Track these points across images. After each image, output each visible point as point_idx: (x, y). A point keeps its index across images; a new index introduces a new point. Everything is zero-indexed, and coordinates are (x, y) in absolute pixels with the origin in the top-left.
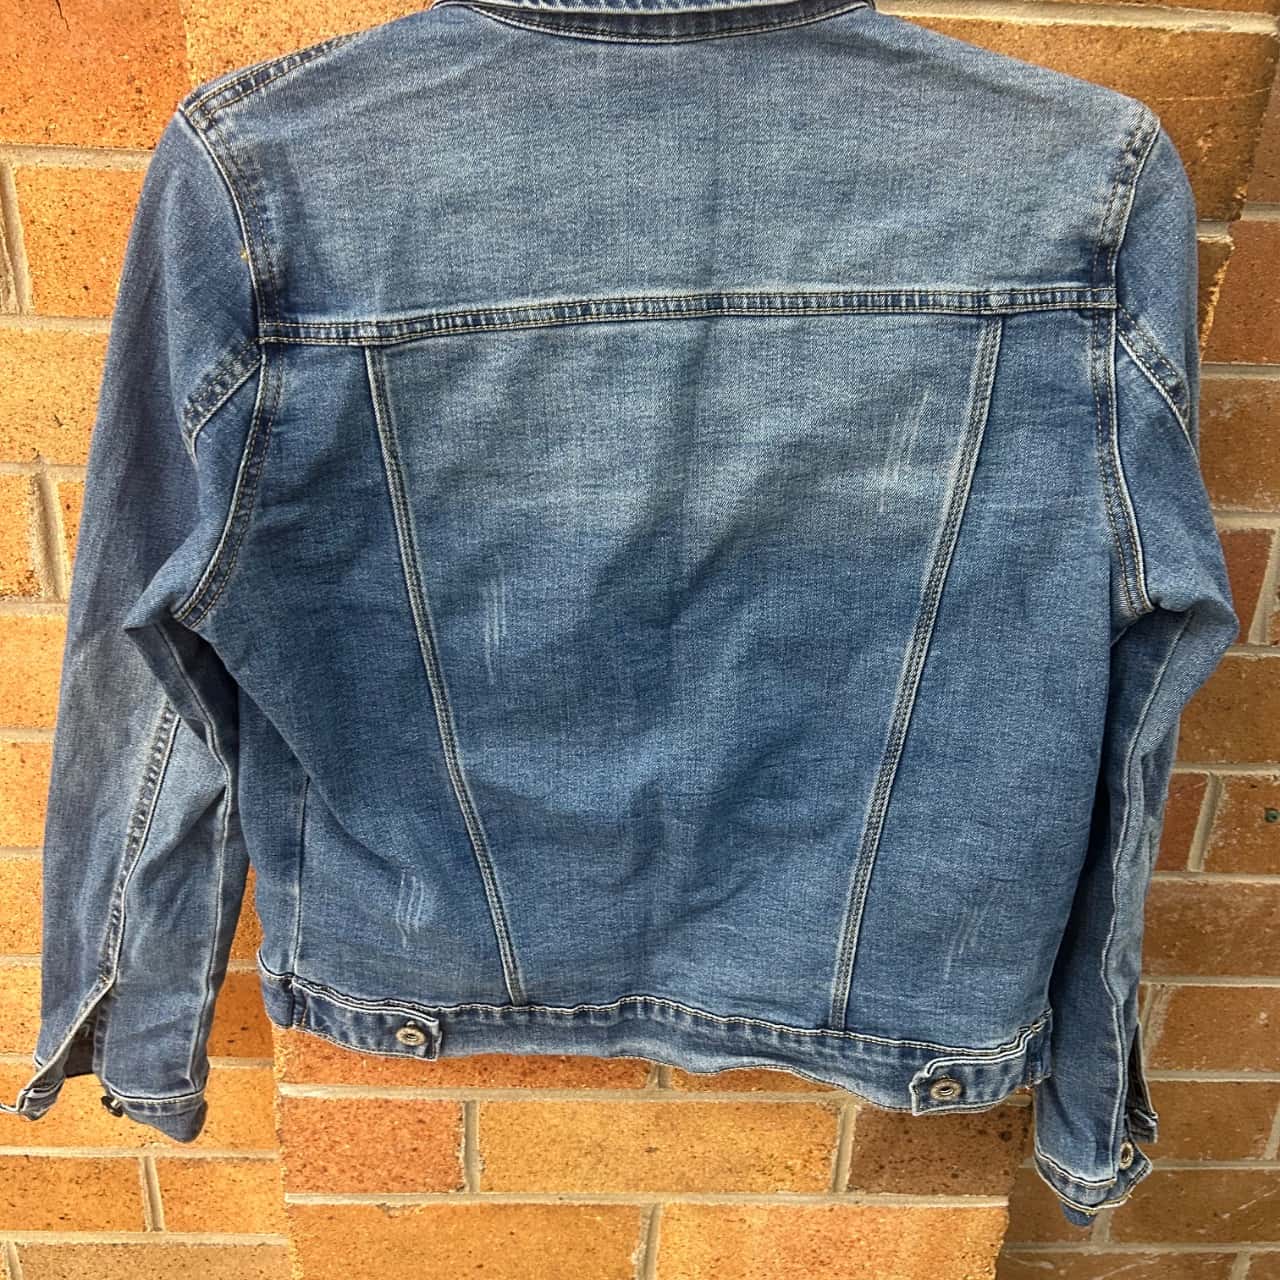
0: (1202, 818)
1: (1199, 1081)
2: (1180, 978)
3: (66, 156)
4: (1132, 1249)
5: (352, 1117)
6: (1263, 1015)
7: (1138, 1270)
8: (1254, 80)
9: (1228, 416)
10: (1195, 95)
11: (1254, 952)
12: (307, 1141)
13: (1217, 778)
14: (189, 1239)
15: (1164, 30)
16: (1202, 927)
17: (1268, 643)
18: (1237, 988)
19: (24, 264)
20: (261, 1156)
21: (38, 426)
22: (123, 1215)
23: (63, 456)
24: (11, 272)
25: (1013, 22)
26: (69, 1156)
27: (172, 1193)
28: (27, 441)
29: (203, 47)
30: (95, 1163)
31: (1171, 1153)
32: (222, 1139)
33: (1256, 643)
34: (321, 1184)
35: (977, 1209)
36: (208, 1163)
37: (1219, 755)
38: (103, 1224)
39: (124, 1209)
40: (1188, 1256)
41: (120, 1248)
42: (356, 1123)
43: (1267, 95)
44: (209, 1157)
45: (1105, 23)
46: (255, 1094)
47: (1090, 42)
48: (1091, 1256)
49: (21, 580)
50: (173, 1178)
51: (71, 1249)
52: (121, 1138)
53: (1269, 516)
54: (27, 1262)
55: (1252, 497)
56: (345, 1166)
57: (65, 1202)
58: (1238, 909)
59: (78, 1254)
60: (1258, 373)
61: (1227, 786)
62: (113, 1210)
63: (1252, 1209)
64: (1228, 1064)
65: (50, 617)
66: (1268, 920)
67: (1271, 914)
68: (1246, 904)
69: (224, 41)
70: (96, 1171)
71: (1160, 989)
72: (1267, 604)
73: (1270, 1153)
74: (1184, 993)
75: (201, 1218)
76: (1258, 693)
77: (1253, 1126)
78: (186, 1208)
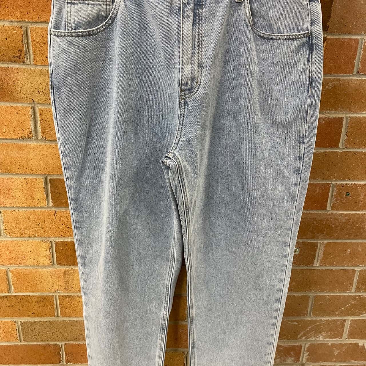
0: (330, 195)
1: (333, 269)
2: (326, 240)
3: (43, 25)
4: (319, 318)
6: (349, 250)
7: (320, 325)
9: (331, 88)
11: (346, 232)
13: (333, 184)
14: (67, 319)
16: (332, 225)
17: (344, 147)
18: (342, 243)
19: (31, 52)
21: (34, 93)
22: (49, 312)
23: (40, 101)
24: (28, 54)
26: (35, 295)
27: (63, 305)
28: (31, 97)
30: (42, 297)
31: (327, 290)
32: (76, 289)
33: (341, 147)
36: (72, 296)
37: (333, 178)
38: (43, 315)
39: (50, 310)
40: (334, 320)
41: (48, 322)
44: (73, 294)
48: (307, 321)
49: (28, 134)
50: (63, 301)
51: (35, 322)
52: (49, 290)
53: (343, 114)
54: (23, 326)
55: (338, 109)
57: (34, 308)
58: (341, 220)
59: (37, 324)
60: (337, 77)
61: (336, 186)
62: (47, 311)
63: (350, 306)
64: (341, 264)
65: (35, 144)
66: (349, 223)
67: (350, 221)
68: (343, 219)
70: (42, 300)
71: (322, 243)
72: (343, 137)
73: (353, 289)
74: (328, 244)
75: (70, 313)
76: (342, 161)
77: (348, 282)
78: (66, 310)
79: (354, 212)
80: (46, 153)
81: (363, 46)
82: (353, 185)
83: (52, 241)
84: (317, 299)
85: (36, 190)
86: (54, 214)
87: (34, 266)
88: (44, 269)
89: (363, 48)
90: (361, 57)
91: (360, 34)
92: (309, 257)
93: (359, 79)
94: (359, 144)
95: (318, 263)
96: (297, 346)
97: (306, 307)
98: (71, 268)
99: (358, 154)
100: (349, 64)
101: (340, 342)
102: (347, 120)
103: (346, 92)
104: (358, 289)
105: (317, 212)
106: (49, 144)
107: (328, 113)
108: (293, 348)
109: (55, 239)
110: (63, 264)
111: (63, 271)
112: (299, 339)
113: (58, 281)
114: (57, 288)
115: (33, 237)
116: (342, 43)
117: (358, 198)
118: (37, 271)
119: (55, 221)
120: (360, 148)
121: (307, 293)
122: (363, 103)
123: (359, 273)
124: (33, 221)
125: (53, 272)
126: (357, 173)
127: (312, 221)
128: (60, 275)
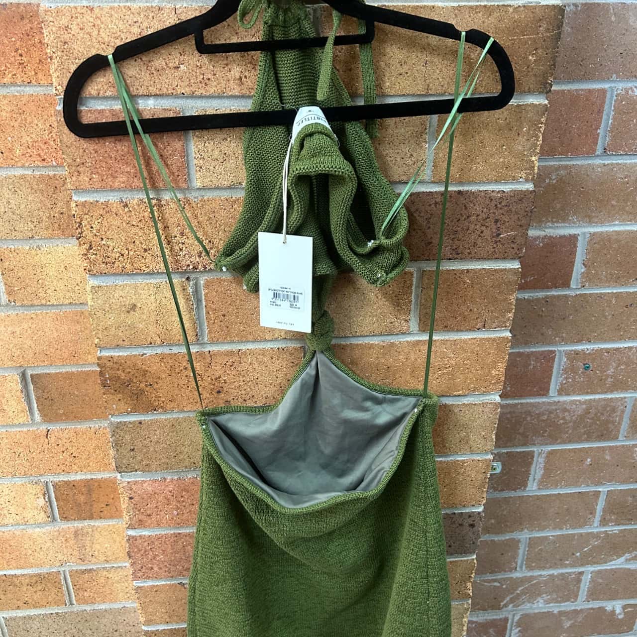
0: (555, 371)
1: (561, 492)
2: (550, 446)
4: (536, 573)
5: (163, 543)
6: (589, 460)
7: (539, 583)
8: (553, 27)
9: (554, 182)
10: (526, 35)
11: (583, 431)
12: (142, 555)
13: (560, 351)
14: (88, 608)
15: (510, 6)
16: (558, 421)
17: (579, 287)
18: (576, 449)
20: (120, 565)
22: (54, 599)
25: (439, 5)
26: (26, 573)
27: (78, 586)
29: (52, 36)
30: (39, 575)
31: (551, 527)
32: (100, 558)
33: (574, 287)
34: (151, 575)
35: (461, 561)
36: (94, 570)
37: (560, 341)
38: (45, 604)
39: (55, 596)
40: (562, 574)
41: (55, 615)
42: (165, 546)
43: (560, 33)
44: (94, 567)
45: (483, 4)
46: (115, 536)
47: (476, 13)
48: (517, 578)
50: (77, 579)
51: (30, 617)
52: (51, 562)
53: (576, 227)
54: (9, 625)
55: (568, 219)
56: (161, 566)
57: (26, 595)
58: (574, 412)
59: (35, 619)
60: (565, 161)
61: (565, 354)
62: (50, 597)
63: (590, 550)
64: (576, 484)
66: (588, 416)
67: (590, 412)
68: (578, 409)
69: (62, 33)
70: (40, 579)
71: (540, 451)
72: (578, 268)
73: (596, 524)
74: (552, 453)
75: (93, 597)
76: (577, 311)
77: (588, 512)
78: (85, 593)
79: (597, 397)
80: (18, 330)
81: (614, 103)
82: (596, 351)
83: (47, 482)
84: (532, 542)
85: (6, 395)
86: (45, 434)
87: (18, 524)
88: (38, 529)
89: (614, 107)
90: (610, 121)
91: (607, 79)
92: (518, 477)
93: (606, 162)
94: (607, 280)
95: (535, 484)
96: (501, 619)
97: (514, 557)
98: (86, 524)
99: (605, 298)
100: (587, 136)
101: (573, 608)
102: (585, 238)
103: (583, 188)
104: (604, 522)
105: (532, 401)
106: (23, 313)
107: (551, 227)
108: (493, 624)
109: (51, 478)
110: (72, 518)
111: (73, 530)
112: (502, 608)
113: (66, 547)
114: (65, 559)
115: (10, 476)
116: (574, 98)
117: (605, 371)
118: (25, 534)
119: (49, 446)
120: (608, 287)
121: (516, 535)
122: (613, 206)
123: (607, 496)
124: (8, 450)
125: (55, 533)
126: (602, 330)
127: (524, 416)
128: (68, 537)
